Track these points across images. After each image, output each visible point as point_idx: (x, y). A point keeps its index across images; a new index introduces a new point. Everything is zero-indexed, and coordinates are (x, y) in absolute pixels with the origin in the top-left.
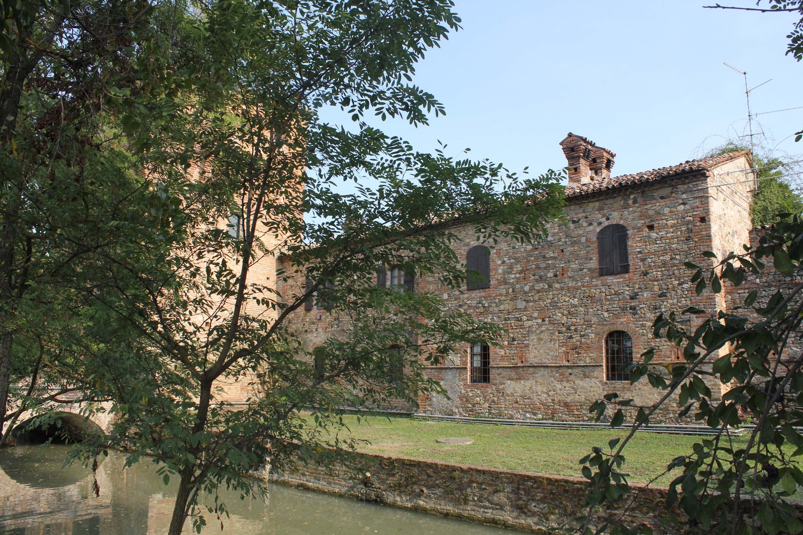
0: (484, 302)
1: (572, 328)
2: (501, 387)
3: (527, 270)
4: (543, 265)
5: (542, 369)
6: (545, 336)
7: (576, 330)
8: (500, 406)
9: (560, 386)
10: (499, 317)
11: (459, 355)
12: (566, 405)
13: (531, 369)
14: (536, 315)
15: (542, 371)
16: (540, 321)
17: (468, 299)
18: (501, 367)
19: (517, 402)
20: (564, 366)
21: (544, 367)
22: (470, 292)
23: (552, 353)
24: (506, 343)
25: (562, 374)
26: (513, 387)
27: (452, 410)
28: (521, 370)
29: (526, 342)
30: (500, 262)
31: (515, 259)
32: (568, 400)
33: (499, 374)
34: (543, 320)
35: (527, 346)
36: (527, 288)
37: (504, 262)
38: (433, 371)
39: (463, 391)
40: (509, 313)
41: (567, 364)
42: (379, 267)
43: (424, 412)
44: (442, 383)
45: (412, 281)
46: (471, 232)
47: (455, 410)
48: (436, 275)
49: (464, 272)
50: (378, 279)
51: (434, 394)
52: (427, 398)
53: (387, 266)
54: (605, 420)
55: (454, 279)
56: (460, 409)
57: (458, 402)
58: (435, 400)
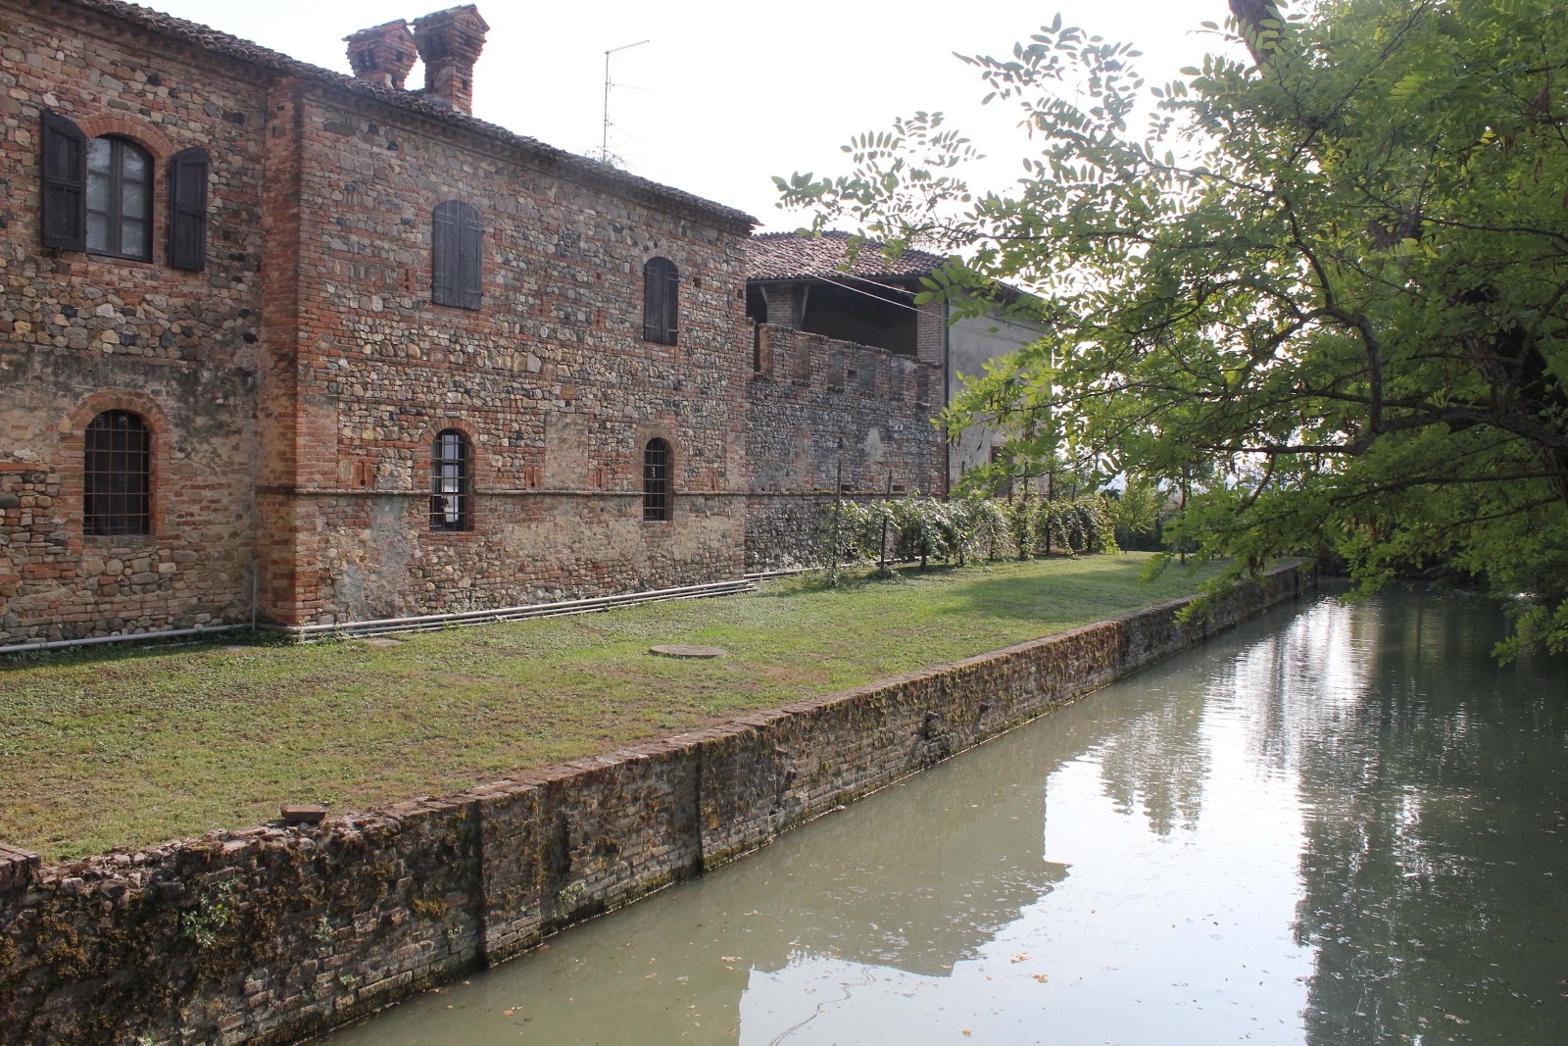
0: (466, 341)
1: (609, 425)
2: (496, 538)
3: (547, 294)
4: (571, 294)
5: (564, 499)
6: (570, 435)
7: (612, 430)
8: (492, 580)
9: (588, 533)
10: (494, 383)
11: (410, 463)
12: (596, 566)
13: (548, 500)
14: (557, 390)
15: (566, 505)
16: (562, 403)
17: (432, 324)
18: (499, 495)
19: (521, 569)
20: (594, 495)
21: (567, 495)
22: (438, 310)
23: (578, 470)
24: (506, 442)
25: (592, 510)
26: (520, 538)
27: (391, 605)
28: (532, 501)
29: (540, 444)
30: (499, 259)
31: (528, 263)
32: (599, 557)
33: (492, 511)
34: (568, 404)
35: (542, 452)
36: (544, 332)
37: (507, 262)
38: (343, 502)
39: (418, 554)
40: (513, 377)
41: (598, 491)
42: (46, 113)
43: (315, 619)
44: (366, 534)
45: (200, 216)
46: (441, 161)
47: (398, 601)
48: (354, 238)
49: (425, 253)
50: (40, 161)
51: (345, 567)
52: (323, 580)
53: (83, 121)
54: (642, 587)
55: (400, 264)
56: (411, 598)
57: (406, 582)
58: (347, 580)
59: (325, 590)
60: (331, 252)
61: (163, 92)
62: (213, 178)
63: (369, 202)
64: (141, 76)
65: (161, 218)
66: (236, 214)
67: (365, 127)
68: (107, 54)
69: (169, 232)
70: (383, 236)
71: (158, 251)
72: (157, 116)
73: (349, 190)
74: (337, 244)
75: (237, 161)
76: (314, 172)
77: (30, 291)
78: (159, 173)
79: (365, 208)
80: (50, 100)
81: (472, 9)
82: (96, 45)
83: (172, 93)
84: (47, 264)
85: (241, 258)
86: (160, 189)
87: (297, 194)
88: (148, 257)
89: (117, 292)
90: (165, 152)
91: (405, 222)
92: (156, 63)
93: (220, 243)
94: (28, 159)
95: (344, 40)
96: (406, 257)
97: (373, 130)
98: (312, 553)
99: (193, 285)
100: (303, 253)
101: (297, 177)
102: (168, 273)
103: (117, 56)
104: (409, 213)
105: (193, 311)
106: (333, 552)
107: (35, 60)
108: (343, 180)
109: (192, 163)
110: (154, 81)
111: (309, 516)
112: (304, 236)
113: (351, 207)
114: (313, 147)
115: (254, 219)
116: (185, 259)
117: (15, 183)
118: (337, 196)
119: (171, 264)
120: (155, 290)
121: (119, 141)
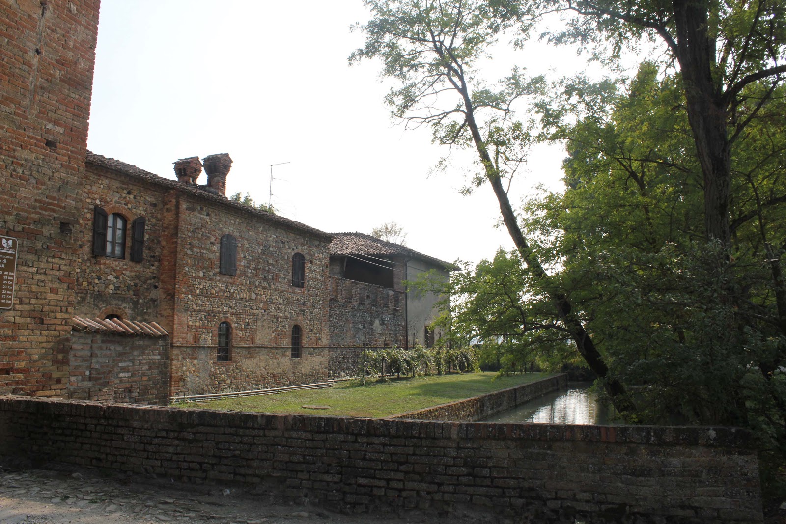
0: (230, 288)
1: (279, 320)
2: (239, 364)
3: (259, 269)
4: (267, 268)
5: (263, 349)
6: (265, 323)
7: (280, 322)
8: (237, 381)
9: (271, 362)
10: (240, 303)
11: (211, 335)
12: (274, 376)
13: (257, 349)
14: (261, 306)
15: (264, 351)
16: (263, 311)
17: (219, 281)
18: (241, 347)
19: (248, 376)
20: (274, 347)
21: (264, 347)
22: (221, 276)
23: (268, 337)
24: (243, 327)
25: (273, 354)
26: (248, 364)
27: (203, 389)
28: (252, 350)
29: (255, 327)
30: (242, 256)
31: (252, 257)
32: (275, 372)
33: (238, 353)
34: (265, 312)
35: (256, 330)
36: (257, 284)
37: (245, 257)
38: (188, 349)
39: (213, 370)
40: (246, 301)
41: (275, 346)
42: (96, 206)
43: (178, 394)
44: (195, 362)
45: (142, 242)
46: (223, 219)
47: (205, 388)
48: (195, 250)
49: (217, 254)
50: (94, 224)
51: (188, 374)
52: (181, 379)
53: (106, 209)
54: (290, 385)
55: (210, 259)
56: (210, 387)
57: (208, 381)
58: (189, 379)
59: (181, 383)
60: (187, 255)
61: (132, 197)
62: (146, 227)
63: (200, 236)
64: (125, 192)
65: (129, 243)
66: (153, 241)
67: (199, 208)
68: (116, 184)
69: (132, 248)
70: (204, 248)
71: (127, 255)
72: (129, 206)
73: (193, 232)
74: (189, 252)
75: (154, 221)
76: (183, 226)
77: (88, 271)
78: (129, 226)
79: (198, 238)
80: (98, 202)
81: (227, 155)
82: (113, 182)
83: (135, 197)
84: (94, 261)
85: (154, 257)
86: (129, 232)
87: (176, 234)
88: (123, 257)
89: (114, 270)
90: (132, 218)
91: (212, 243)
92: (130, 186)
93: (147, 252)
94: (90, 223)
95: (173, 163)
96: (211, 256)
97: (202, 209)
98: (178, 369)
99: (138, 268)
100: (178, 256)
101: (176, 228)
102: (130, 263)
103: (118, 185)
104: (213, 240)
105: (138, 277)
106: (184, 369)
107: (94, 188)
108: (192, 228)
109: (140, 223)
110: (129, 193)
111: (177, 355)
112: (178, 249)
113: (194, 238)
114: (182, 216)
115: (159, 242)
116: (136, 258)
117: (86, 232)
118: (190, 234)
119: (132, 260)
120: (126, 269)
121: (117, 215)
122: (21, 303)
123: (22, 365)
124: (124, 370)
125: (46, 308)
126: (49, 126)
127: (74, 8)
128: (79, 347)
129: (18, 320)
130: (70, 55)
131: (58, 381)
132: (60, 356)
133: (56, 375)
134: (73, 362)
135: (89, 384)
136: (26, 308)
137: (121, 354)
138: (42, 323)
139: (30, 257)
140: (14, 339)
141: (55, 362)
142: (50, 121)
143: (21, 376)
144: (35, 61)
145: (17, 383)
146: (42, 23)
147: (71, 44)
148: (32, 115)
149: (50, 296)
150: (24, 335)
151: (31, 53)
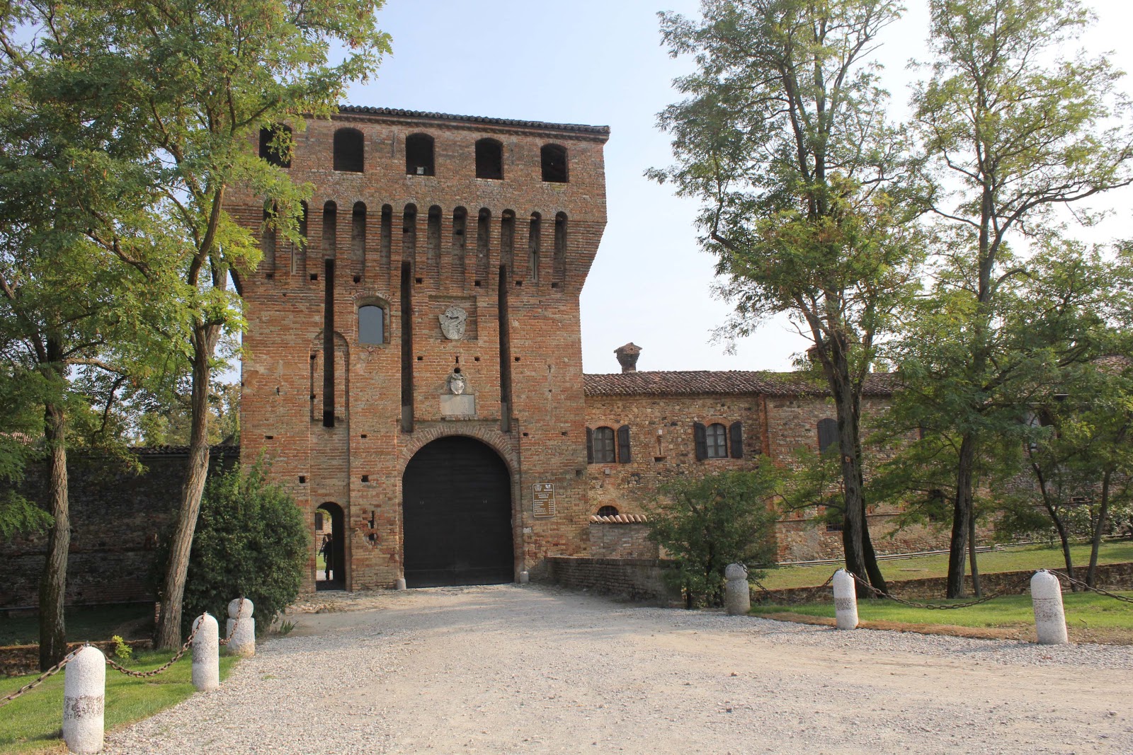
12: (905, 542)
13: (878, 517)
15: (887, 519)
20: (901, 514)
21: (887, 515)
27: (813, 556)
38: (792, 523)
39: (822, 539)
42: (695, 423)
43: (785, 560)
44: (801, 533)
45: (740, 442)
46: (818, 406)
47: (816, 555)
48: (788, 439)
49: (815, 439)
50: (695, 436)
51: (794, 544)
52: (787, 548)
53: (705, 423)
54: (932, 549)
55: (806, 444)
56: (821, 554)
57: (818, 548)
58: (795, 548)
59: (787, 552)
60: (780, 445)
61: (726, 408)
62: (743, 429)
63: (792, 426)
64: (719, 405)
65: (729, 445)
66: (752, 438)
67: (788, 403)
68: (709, 402)
69: (731, 447)
70: (799, 436)
71: (729, 454)
72: (725, 415)
73: (785, 424)
74: (782, 442)
75: (750, 422)
76: (771, 422)
77: (695, 472)
78: (727, 431)
79: (791, 429)
80: (696, 419)
82: (707, 401)
83: (729, 407)
84: (699, 463)
85: (754, 451)
86: (728, 436)
87: (767, 430)
88: (727, 456)
89: (718, 468)
90: (728, 425)
91: (806, 430)
92: (723, 400)
93: (747, 448)
94: (692, 436)
96: (808, 441)
97: (791, 403)
98: (782, 540)
99: (740, 462)
100: (771, 447)
101: (767, 425)
102: (732, 460)
103: (712, 402)
104: (808, 427)
105: (741, 469)
106: (789, 539)
107: (691, 410)
108: (782, 422)
109: (737, 426)
110: (723, 405)
111: (780, 528)
112: (770, 443)
113: (786, 430)
114: (771, 414)
115: (758, 438)
116: (737, 454)
117: (689, 443)
118: (781, 427)
119: (733, 457)
120: (729, 465)
121: (715, 425)
122: (559, 513)
123: (564, 542)
124: (625, 542)
125: (573, 514)
126: (562, 425)
127: (566, 360)
128: (594, 531)
129: (559, 521)
130: (568, 385)
131: (585, 549)
132: (584, 537)
133: (583, 546)
134: (592, 539)
135: (604, 551)
136: (563, 515)
137: (623, 534)
138: (572, 521)
139: (561, 491)
140: (558, 530)
141: (582, 540)
142: (561, 422)
143: (564, 547)
144: (550, 397)
145: (562, 550)
146: (550, 377)
147: (567, 379)
148: (552, 423)
149: (574, 508)
150: (563, 528)
151: (547, 393)
